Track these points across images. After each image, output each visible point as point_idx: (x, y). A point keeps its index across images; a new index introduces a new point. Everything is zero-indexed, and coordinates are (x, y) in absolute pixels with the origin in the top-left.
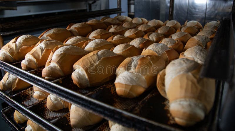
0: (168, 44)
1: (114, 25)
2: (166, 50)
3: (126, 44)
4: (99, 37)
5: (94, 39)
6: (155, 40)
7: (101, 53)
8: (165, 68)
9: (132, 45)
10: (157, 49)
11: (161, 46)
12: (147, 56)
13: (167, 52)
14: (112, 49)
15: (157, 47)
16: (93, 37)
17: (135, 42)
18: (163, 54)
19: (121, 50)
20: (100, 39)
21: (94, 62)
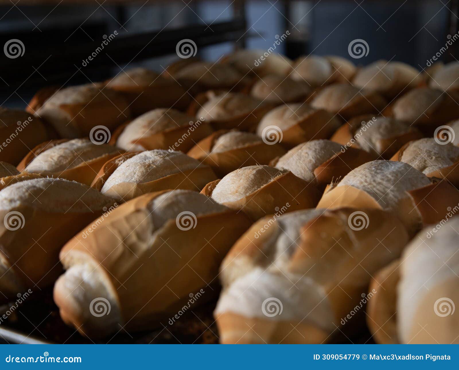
0: (429, 162)
1: (218, 89)
2: (414, 189)
3: (260, 167)
4: (160, 139)
5: (140, 148)
6: (378, 146)
7: (165, 204)
8: (398, 256)
9: (285, 171)
10: (379, 183)
11: (396, 174)
12: (335, 212)
13: (418, 194)
14: (208, 186)
15: (379, 176)
16: (134, 142)
17: (295, 157)
18: (400, 203)
19: (242, 190)
20: (162, 149)
21: (140, 237)
